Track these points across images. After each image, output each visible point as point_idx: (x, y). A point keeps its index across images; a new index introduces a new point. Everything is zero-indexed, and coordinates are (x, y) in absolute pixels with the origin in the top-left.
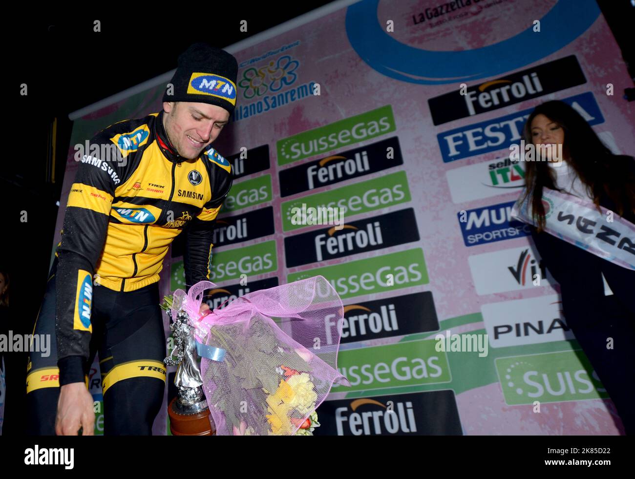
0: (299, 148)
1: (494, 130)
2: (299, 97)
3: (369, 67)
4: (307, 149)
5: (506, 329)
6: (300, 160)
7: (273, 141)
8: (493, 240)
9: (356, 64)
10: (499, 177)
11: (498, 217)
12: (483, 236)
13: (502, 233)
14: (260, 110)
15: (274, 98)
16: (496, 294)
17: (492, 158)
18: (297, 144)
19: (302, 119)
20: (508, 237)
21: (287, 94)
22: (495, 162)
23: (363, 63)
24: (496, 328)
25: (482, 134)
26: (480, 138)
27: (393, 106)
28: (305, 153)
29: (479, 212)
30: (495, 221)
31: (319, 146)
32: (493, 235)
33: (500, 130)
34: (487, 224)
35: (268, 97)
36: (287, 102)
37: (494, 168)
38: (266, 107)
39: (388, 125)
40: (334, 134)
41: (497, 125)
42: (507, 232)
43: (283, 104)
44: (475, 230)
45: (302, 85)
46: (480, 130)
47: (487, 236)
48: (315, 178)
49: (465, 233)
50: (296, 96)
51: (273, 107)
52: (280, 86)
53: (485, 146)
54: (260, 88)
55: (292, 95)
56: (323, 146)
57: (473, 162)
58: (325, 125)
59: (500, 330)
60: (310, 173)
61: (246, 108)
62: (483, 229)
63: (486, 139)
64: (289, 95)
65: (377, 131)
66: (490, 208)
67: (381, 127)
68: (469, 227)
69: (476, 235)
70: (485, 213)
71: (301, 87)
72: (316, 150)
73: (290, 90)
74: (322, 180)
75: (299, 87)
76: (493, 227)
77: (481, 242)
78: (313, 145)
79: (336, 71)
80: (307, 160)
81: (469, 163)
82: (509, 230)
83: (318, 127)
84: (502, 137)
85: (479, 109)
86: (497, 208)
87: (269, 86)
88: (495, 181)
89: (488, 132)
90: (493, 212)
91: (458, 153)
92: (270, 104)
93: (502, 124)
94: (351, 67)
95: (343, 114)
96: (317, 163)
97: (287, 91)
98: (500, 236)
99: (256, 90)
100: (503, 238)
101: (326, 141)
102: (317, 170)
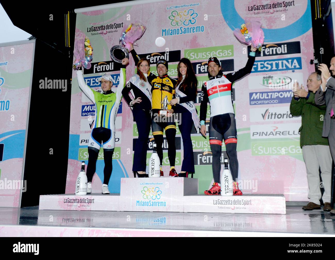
0: (194, 55)
1: (268, 64)
2: (196, 32)
3: (227, 25)
4: (197, 56)
5: (256, 133)
6: (194, 61)
7: (183, 49)
8: (259, 104)
9: (222, 23)
10: (266, 82)
11: (262, 96)
12: (256, 102)
13: (262, 102)
14: (178, 33)
15: (185, 28)
16: (256, 122)
17: (265, 75)
18: (193, 53)
19: (197, 42)
20: (264, 104)
21: (191, 28)
22: (265, 76)
23: (225, 23)
24: (254, 133)
25: (263, 65)
26: (262, 66)
27: (234, 46)
28: (196, 58)
29: (256, 93)
30: (261, 98)
31: (203, 56)
32: (259, 102)
33: (270, 64)
34: (258, 98)
35: (182, 28)
36: (191, 32)
37: (265, 78)
38: (181, 33)
39: (231, 53)
40: (209, 52)
41: (269, 62)
42: (264, 102)
43: (189, 33)
44: (254, 100)
45: (198, 26)
46: (263, 63)
47: (257, 102)
48: (199, 69)
49: (251, 100)
50: (195, 30)
51: (184, 33)
52: (188, 23)
53: (263, 69)
54: (179, 22)
55: (193, 30)
56: (204, 56)
57: (258, 75)
58: (206, 47)
59: (255, 134)
60: (198, 67)
61: (172, 30)
62: (257, 100)
63: (264, 67)
64: (192, 29)
65: (226, 55)
66: (260, 93)
67: (228, 53)
68: (252, 98)
69: (254, 102)
70: (258, 94)
71: (198, 27)
72: (201, 57)
73: (192, 27)
74: (202, 71)
75: (197, 26)
76: (260, 99)
77: (255, 104)
78: (200, 55)
79: (214, 23)
80: (197, 61)
81: (257, 75)
82: (264, 101)
83: (203, 47)
84: (270, 67)
85: (265, 55)
86: (262, 93)
87: (183, 22)
88: (264, 83)
89: (266, 65)
90: (261, 94)
91: (254, 70)
92: (183, 31)
93: (271, 62)
94: (220, 23)
95: (214, 44)
96: (201, 63)
97: (191, 27)
98: (261, 103)
99: (177, 22)
100: (262, 104)
101: (206, 54)
102: (200, 66)
